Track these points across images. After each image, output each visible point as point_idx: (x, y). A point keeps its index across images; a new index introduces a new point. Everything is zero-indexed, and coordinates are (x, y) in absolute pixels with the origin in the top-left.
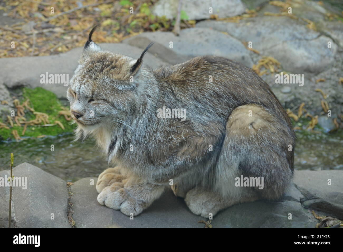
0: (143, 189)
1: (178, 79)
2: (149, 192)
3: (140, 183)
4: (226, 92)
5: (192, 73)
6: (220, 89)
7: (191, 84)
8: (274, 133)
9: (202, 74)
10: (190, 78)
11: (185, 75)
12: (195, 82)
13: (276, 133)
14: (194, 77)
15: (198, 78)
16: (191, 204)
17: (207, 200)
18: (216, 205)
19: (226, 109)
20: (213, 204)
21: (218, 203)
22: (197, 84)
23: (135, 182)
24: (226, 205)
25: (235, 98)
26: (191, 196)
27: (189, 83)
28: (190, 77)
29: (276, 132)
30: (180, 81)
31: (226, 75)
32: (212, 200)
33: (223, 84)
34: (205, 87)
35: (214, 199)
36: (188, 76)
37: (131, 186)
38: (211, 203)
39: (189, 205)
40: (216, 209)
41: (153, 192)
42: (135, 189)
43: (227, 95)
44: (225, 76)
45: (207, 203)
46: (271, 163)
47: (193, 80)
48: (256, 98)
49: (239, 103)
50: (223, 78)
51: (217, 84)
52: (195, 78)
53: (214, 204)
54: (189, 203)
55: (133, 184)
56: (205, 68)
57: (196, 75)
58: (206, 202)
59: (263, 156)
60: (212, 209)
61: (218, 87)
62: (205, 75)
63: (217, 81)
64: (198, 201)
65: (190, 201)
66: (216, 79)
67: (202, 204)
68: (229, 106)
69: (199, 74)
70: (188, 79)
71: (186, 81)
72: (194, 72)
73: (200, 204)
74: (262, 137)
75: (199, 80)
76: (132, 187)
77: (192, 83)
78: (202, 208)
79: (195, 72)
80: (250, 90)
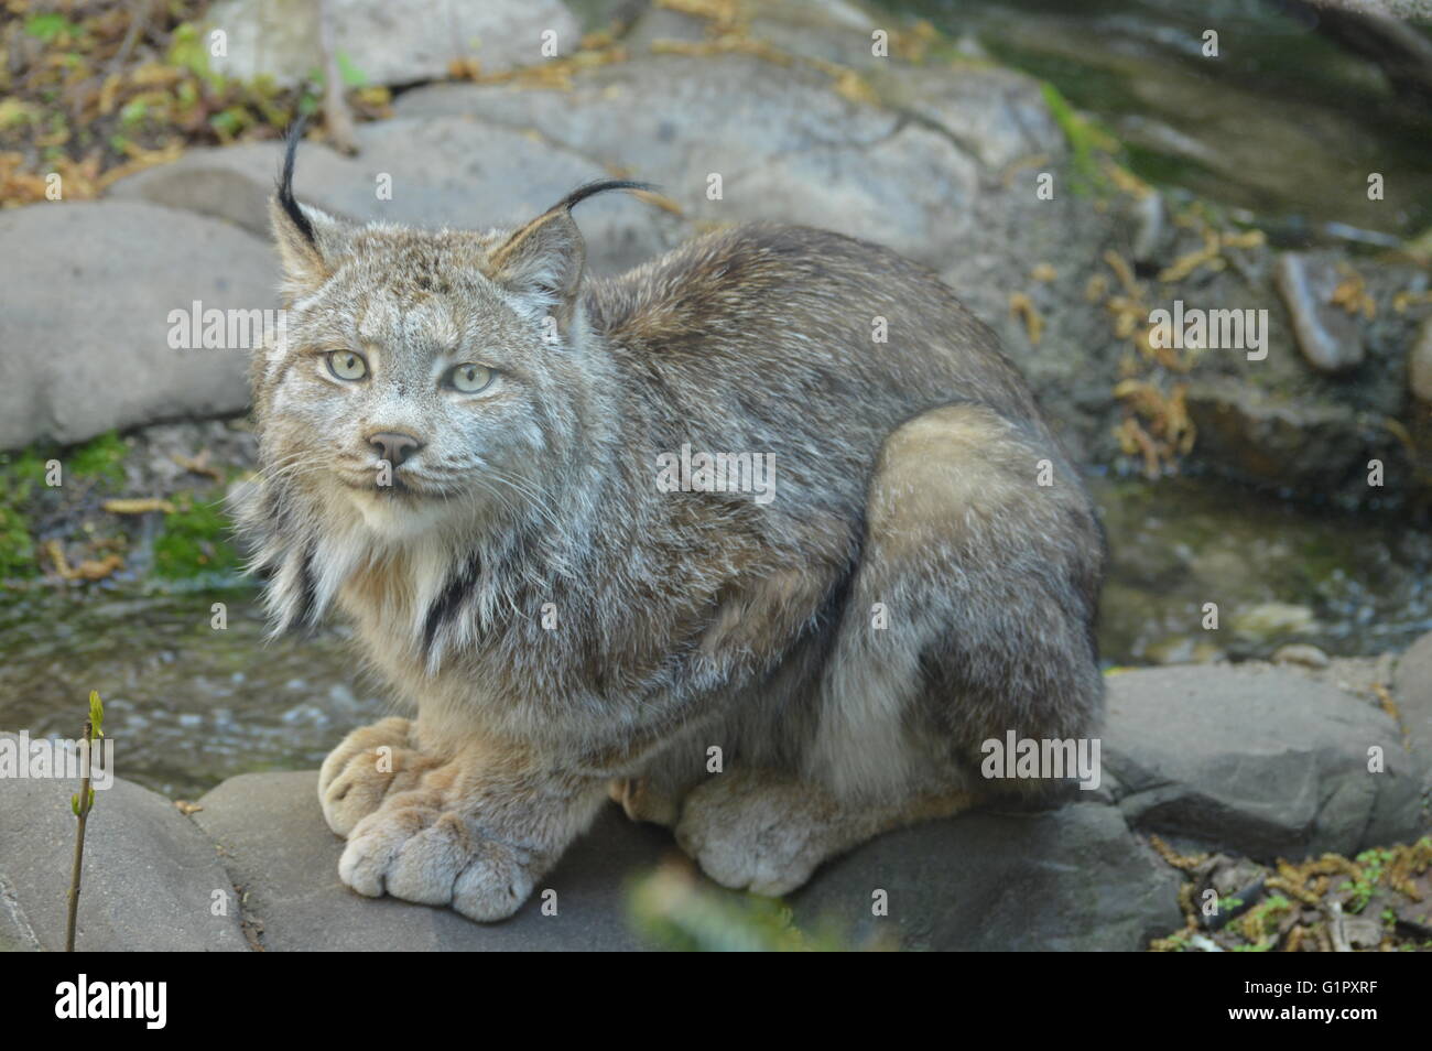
0: (534, 796)
1: (667, 329)
2: (560, 806)
3: (521, 772)
4: (862, 367)
5: (721, 301)
6: (836, 357)
7: (724, 348)
8: (1047, 521)
9: (761, 300)
10: (719, 323)
11: (693, 311)
12: (739, 336)
13: (1052, 520)
14: (731, 315)
15: (748, 319)
16: (713, 844)
17: (777, 819)
18: (812, 838)
19: (866, 436)
20: (799, 837)
21: (819, 828)
22: (746, 344)
23: (497, 773)
24: (848, 835)
25: (893, 388)
26: (710, 811)
27: (715, 342)
28: (717, 319)
29: (1055, 516)
30: (675, 338)
31: (852, 298)
32: (797, 815)
33: (847, 337)
34: (782, 353)
35: (805, 812)
36: (706, 315)
37: (484, 790)
38: (793, 832)
39: (702, 847)
40: (810, 853)
41: (573, 805)
42: (503, 802)
43: (865, 378)
44: (847, 303)
45: (776, 831)
46: (1042, 637)
47: (728, 330)
48: (969, 385)
49: (910, 406)
50: (845, 312)
51: (824, 338)
52: (736, 321)
53: (806, 833)
54: (702, 839)
55: (493, 782)
56: (770, 278)
57: (738, 310)
58: (771, 828)
59: (1016, 616)
60: (798, 854)
61: (830, 350)
62: (772, 305)
63: (822, 325)
64: (739, 827)
65: (707, 828)
66: (819, 318)
67: (758, 840)
68: (874, 425)
69: (749, 304)
70: (710, 328)
71: (700, 334)
72: (729, 297)
73: (748, 837)
74: (1009, 536)
75: (755, 329)
76: (488, 795)
77: (726, 344)
78: (757, 856)
79: (732, 296)
80: (945, 352)
